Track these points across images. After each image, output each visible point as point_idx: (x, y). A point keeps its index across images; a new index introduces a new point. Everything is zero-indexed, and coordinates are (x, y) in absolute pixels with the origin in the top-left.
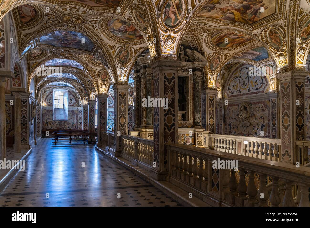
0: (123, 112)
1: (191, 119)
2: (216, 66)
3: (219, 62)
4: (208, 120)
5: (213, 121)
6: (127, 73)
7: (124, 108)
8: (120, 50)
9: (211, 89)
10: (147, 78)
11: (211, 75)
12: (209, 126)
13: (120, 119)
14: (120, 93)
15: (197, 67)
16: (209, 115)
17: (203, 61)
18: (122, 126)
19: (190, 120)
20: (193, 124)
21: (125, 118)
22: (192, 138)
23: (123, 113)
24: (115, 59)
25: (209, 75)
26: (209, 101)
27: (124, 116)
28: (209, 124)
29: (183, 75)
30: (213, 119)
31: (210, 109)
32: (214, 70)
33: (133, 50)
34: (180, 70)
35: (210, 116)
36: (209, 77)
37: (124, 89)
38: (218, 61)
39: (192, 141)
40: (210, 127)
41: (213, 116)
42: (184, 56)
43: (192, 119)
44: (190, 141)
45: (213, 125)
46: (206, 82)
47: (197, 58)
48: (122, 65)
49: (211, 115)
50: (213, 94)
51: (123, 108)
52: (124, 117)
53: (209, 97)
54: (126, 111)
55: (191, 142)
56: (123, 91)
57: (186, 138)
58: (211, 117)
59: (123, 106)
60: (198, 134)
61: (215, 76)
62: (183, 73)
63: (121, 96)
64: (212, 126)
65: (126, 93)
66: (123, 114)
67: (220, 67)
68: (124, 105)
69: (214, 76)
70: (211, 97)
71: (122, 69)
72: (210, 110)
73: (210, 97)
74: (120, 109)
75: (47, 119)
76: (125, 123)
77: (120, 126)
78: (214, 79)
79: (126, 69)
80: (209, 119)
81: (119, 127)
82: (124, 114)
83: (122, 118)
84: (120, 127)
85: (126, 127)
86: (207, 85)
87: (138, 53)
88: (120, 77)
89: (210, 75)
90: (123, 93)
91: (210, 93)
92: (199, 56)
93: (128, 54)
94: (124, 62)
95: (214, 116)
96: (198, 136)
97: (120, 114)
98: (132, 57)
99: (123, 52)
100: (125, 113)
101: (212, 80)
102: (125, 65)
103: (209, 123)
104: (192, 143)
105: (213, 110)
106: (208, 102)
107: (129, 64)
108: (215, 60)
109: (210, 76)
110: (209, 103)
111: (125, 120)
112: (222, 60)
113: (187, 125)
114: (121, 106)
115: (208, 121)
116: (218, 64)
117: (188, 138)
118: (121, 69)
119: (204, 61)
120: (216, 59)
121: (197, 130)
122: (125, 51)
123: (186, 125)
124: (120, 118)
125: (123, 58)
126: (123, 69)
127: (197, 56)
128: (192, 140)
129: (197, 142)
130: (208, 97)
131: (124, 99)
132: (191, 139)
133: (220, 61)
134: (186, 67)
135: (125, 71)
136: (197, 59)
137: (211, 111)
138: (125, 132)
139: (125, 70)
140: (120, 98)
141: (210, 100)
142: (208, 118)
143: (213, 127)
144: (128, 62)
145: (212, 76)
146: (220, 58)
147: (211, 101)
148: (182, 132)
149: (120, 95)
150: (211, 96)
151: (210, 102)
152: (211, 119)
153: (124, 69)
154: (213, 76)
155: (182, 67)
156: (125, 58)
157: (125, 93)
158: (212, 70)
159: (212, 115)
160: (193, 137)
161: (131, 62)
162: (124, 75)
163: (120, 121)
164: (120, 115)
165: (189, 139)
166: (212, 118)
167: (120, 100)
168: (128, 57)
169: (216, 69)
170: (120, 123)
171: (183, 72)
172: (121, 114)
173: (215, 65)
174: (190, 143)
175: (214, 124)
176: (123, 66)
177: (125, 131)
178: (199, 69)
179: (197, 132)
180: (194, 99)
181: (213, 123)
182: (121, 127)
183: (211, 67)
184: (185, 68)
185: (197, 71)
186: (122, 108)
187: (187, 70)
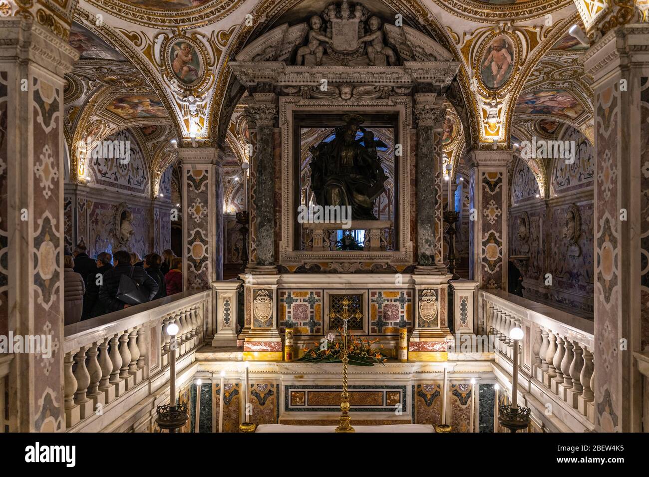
0: (200, 225)
1: (407, 244)
2: (502, 72)
3: (509, 59)
4: (481, 247)
5: (498, 249)
6: (206, 112)
7: (203, 214)
8: (164, 47)
9: (489, 148)
10: (259, 123)
11: (489, 104)
12: (484, 266)
13: (191, 248)
14: (189, 171)
15: (422, 81)
16: (485, 230)
17: (438, 57)
18: (197, 267)
19: (402, 249)
20: (411, 260)
21: (205, 243)
22: (406, 305)
23: (198, 229)
24: (159, 75)
25: (481, 106)
26: (484, 188)
27: (203, 237)
28: (485, 259)
29: (378, 109)
30: (499, 244)
31: (488, 212)
32: (497, 89)
33: (204, 41)
34: (367, 93)
35: (487, 235)
36: (484, 111)
37: (202, 160)
38: (505, 58)
39: (405, 314)
40: (487, 269)
41: (497, 235)
42: (383, 49)
43: (410, 244)
44: (400, 314)
45: (496, 262)
46: (473, 127)
47: (420, 50)
48: (186, 90)
49: (492, 231)
50: (497, 163)
51: (198, 213)
52: (202, 241)
53: (484, 174)
54: (207, 223)
55: (402, 317)
56: (199, 167)
57: (386, 303)
58: (492, 237)
59: (198, 211)
60: (421, 291)
61: (504, 105)
62: (380, 102)
63: (193, 180)
64: (492, 266)
65: (206, 171)
66: (198, 233)
67: (517, 77)
68: (203, 207)
69: (499, 106)
70: (490, 174)
71: (189, 101)
72: (488, 216)
73: (486, 175)
74: (190, 217)
75: (236, 242)
76: (205, 259)
77: (189, 267)
78: (502, 114)
79: (204, 103)
80: (485, 244)
81: (189, 269)
82: (203, 232)
83: (197, 243)
84: (191, 269)
85: (207, 269)
86: (477, 138)
87: (224, 49)
88: (188, 126)
89: (485, 103)
90: (198, 173)
91: (488, 163)
92: (422, 45)
93: (195, 54)
94: (191, 81)
95: (501, 232)
96: (424, 298)
97: (191, 232)
98: (209, 64)
99: (179, 51)
100: (206, 230)
101: (492, 121)
102: (195, 90)
103: (482, 256)
104: (405, 319)
105: (497, 216)
106: (481, 191)
107: (208, 86)
108: (494, 52)
109: (487, 108)
110: (484, 193)
111: (204, 248)
112: (520, 51)
113: (392, 264)
114: (193, 210)
115: (481, 251)
116: (510, 66)
117: (393, 303)
118: (187, 104)
119: (442, 59)
120: (499, 49)
121: (418, 278)
122: (183, 46)
123: (387, 263)
124: (190, 243)
125: (185, 68)
126: (191, 103)
127: (418, 42)
128: (405, 310)
129: (419, 317)
130: (481, 174)
131: (203, 188)
132: (402, 307)
133: (511, 54)
134: (392, 84)
135: (201, 106)
136: (419, 53)
137: (492, 219)
138: (207, 283)
139: (198, 103)
140: (189, 186)
141: (488, 183)
142: (481, 241)
143: (497, 269)
144: (202, 81)
145: (492, 106)
146: (510, 46)
147: (492, 186)
148: (370, 286)
149: (190, 178)
150: (492, 170)
151: (488, 189)
152: (492, 245)
153: (195, 101)
154: (496, 106)
155: (377, 84)
156: (190, 70)
157: (204, 173)
158: (493, 89)
159: (496, 230)
160: (409, 300)
161: (211, 80)
162: (197, 120)
163: (191, 253)
164: (190, 235)
165: (395, 306)
166: (495, 239)
167: (189, 191)
168: (198, 64)
169: (504, 83)
170: (190, 259)
171: (380, 98)
172: (193, 232)
173: (498, 72)
174: (398, 321)
175: (500, 260)
176: (191, 94)
177: (205, 279)
178: (430, 84)
179: (417, 287)
180: (416, 183)
181: (499, 255)
182: (193, 269)
183: (486, 79)
184: (386, 86)
185: (423, 92)
186: (196, 215)
187: (393, 90)
